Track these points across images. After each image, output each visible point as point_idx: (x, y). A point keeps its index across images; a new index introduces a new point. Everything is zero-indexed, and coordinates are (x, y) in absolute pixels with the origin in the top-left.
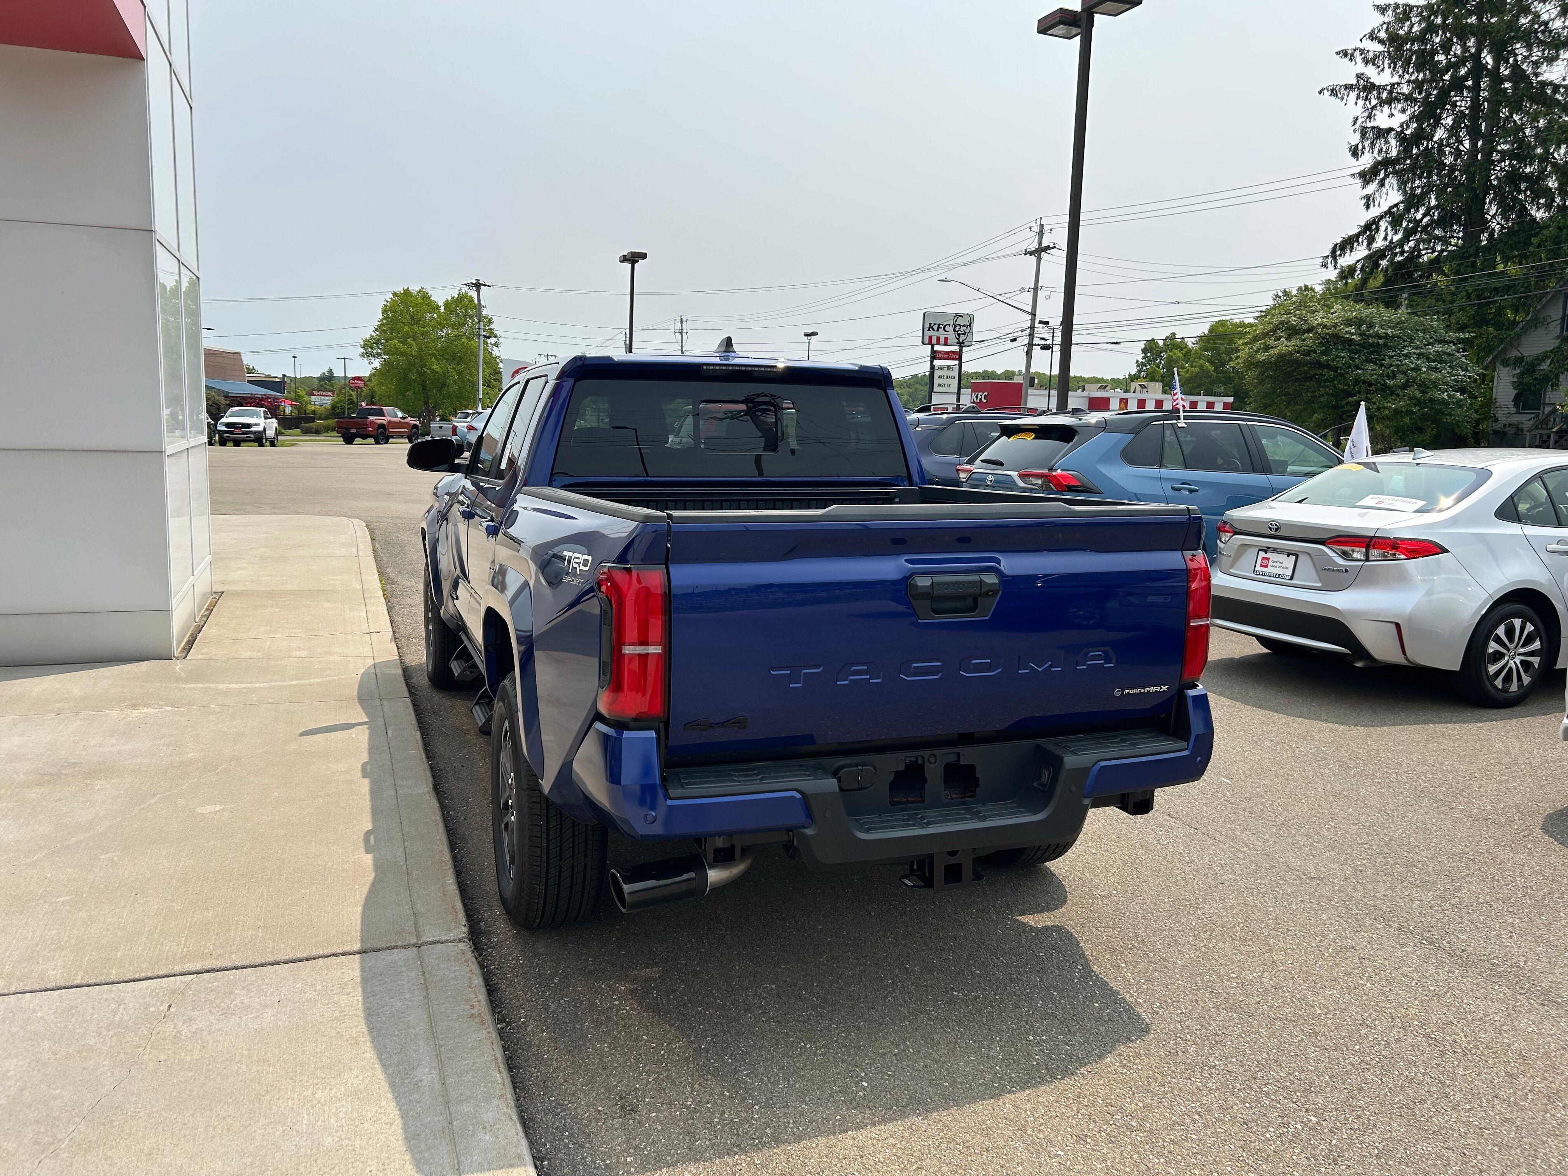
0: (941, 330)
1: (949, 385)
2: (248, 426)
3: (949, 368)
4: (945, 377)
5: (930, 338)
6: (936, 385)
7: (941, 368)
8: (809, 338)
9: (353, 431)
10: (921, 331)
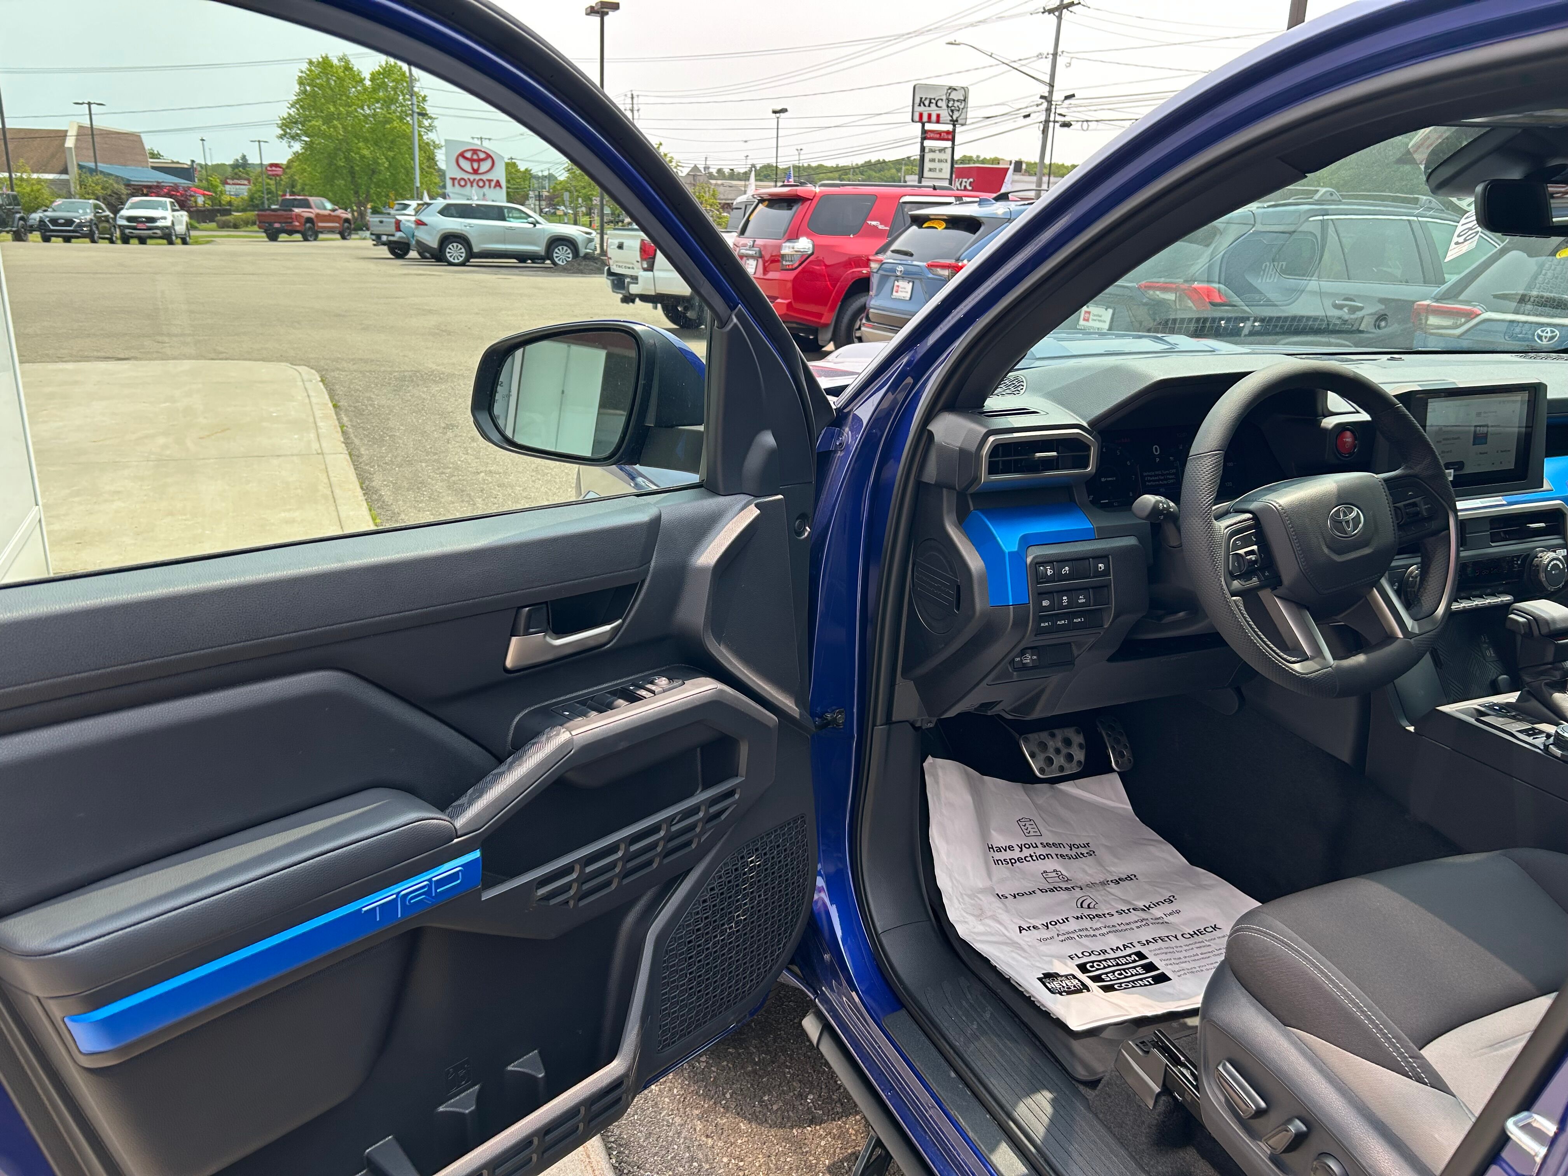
0: (933, 106)
1: (941, 170)
2: (152, 220)
3: (943, 150)
4: (937, 160)
5: (921, 115)
6: (926, 168)
7: (932, 151)
8: (778, 115)
9: (277, 225)
10: (911, 106)
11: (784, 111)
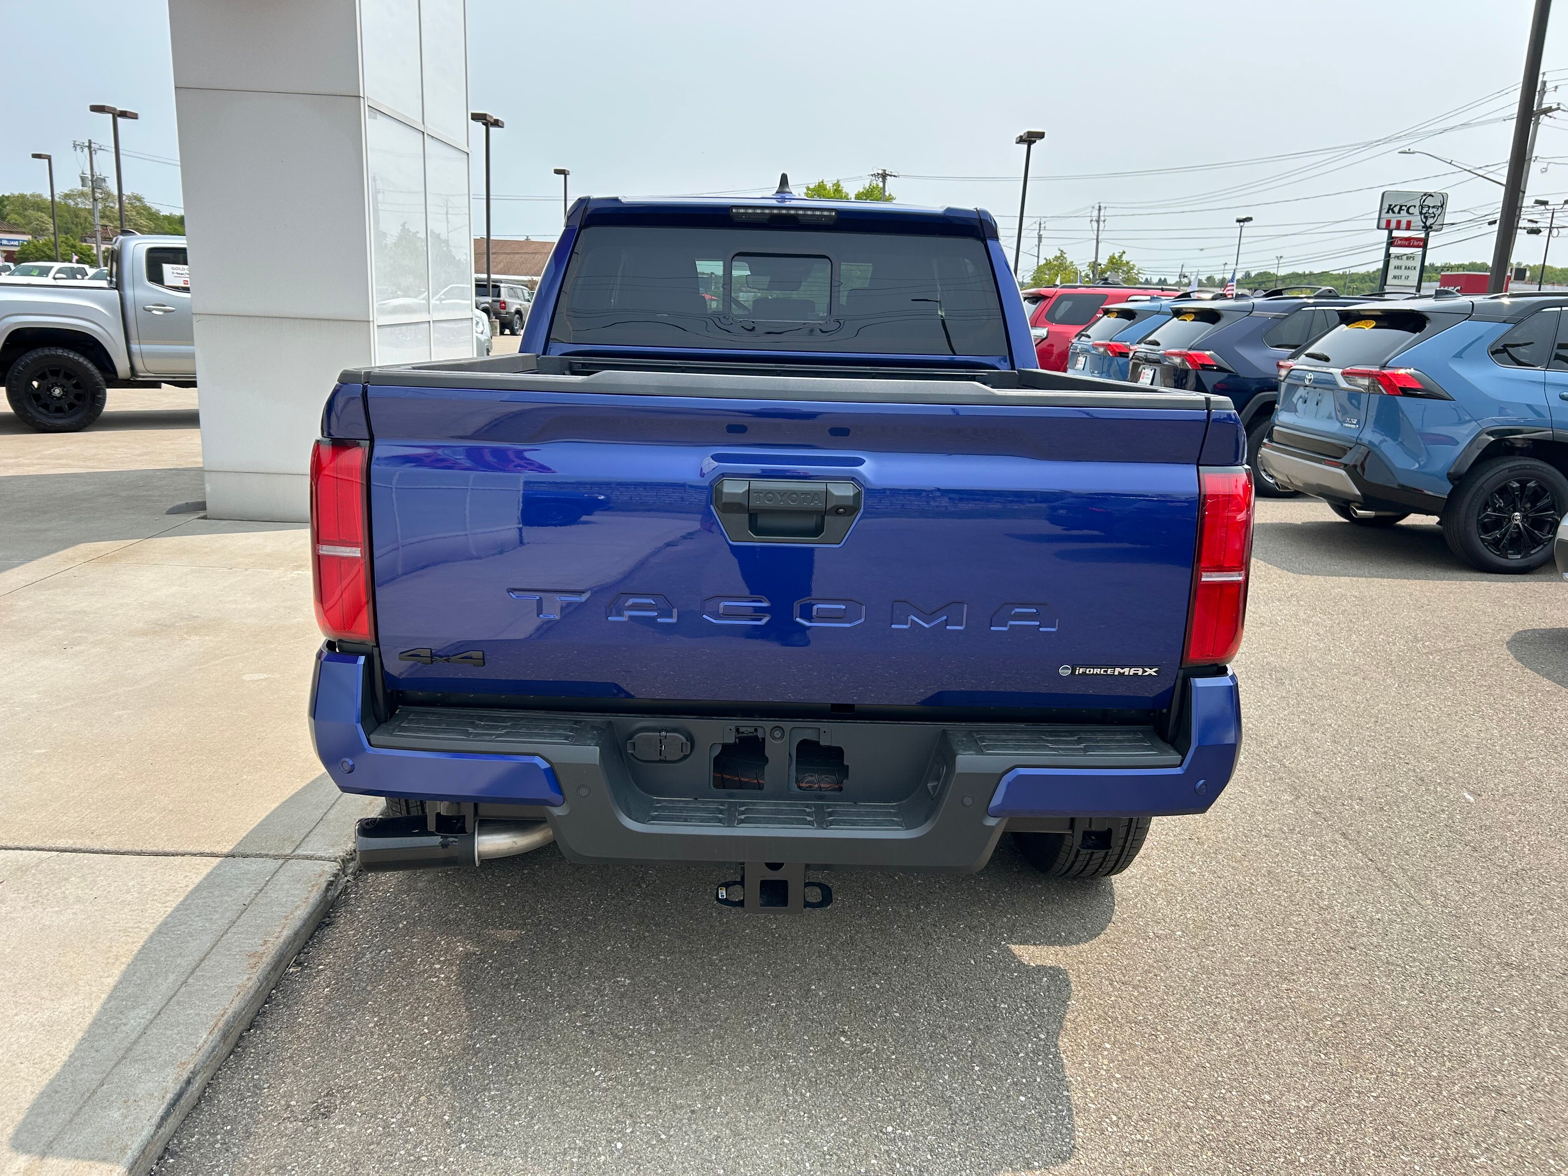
0: (1404, 213)
1: (1407, 278)
3: (1409, 257)
4: (1403, 268)
5: (1389, 221)
6: (1390, 277)
7: (1398, 257)
8: (1242, 224)
10: (1378, 213)
11: (1249, 219)
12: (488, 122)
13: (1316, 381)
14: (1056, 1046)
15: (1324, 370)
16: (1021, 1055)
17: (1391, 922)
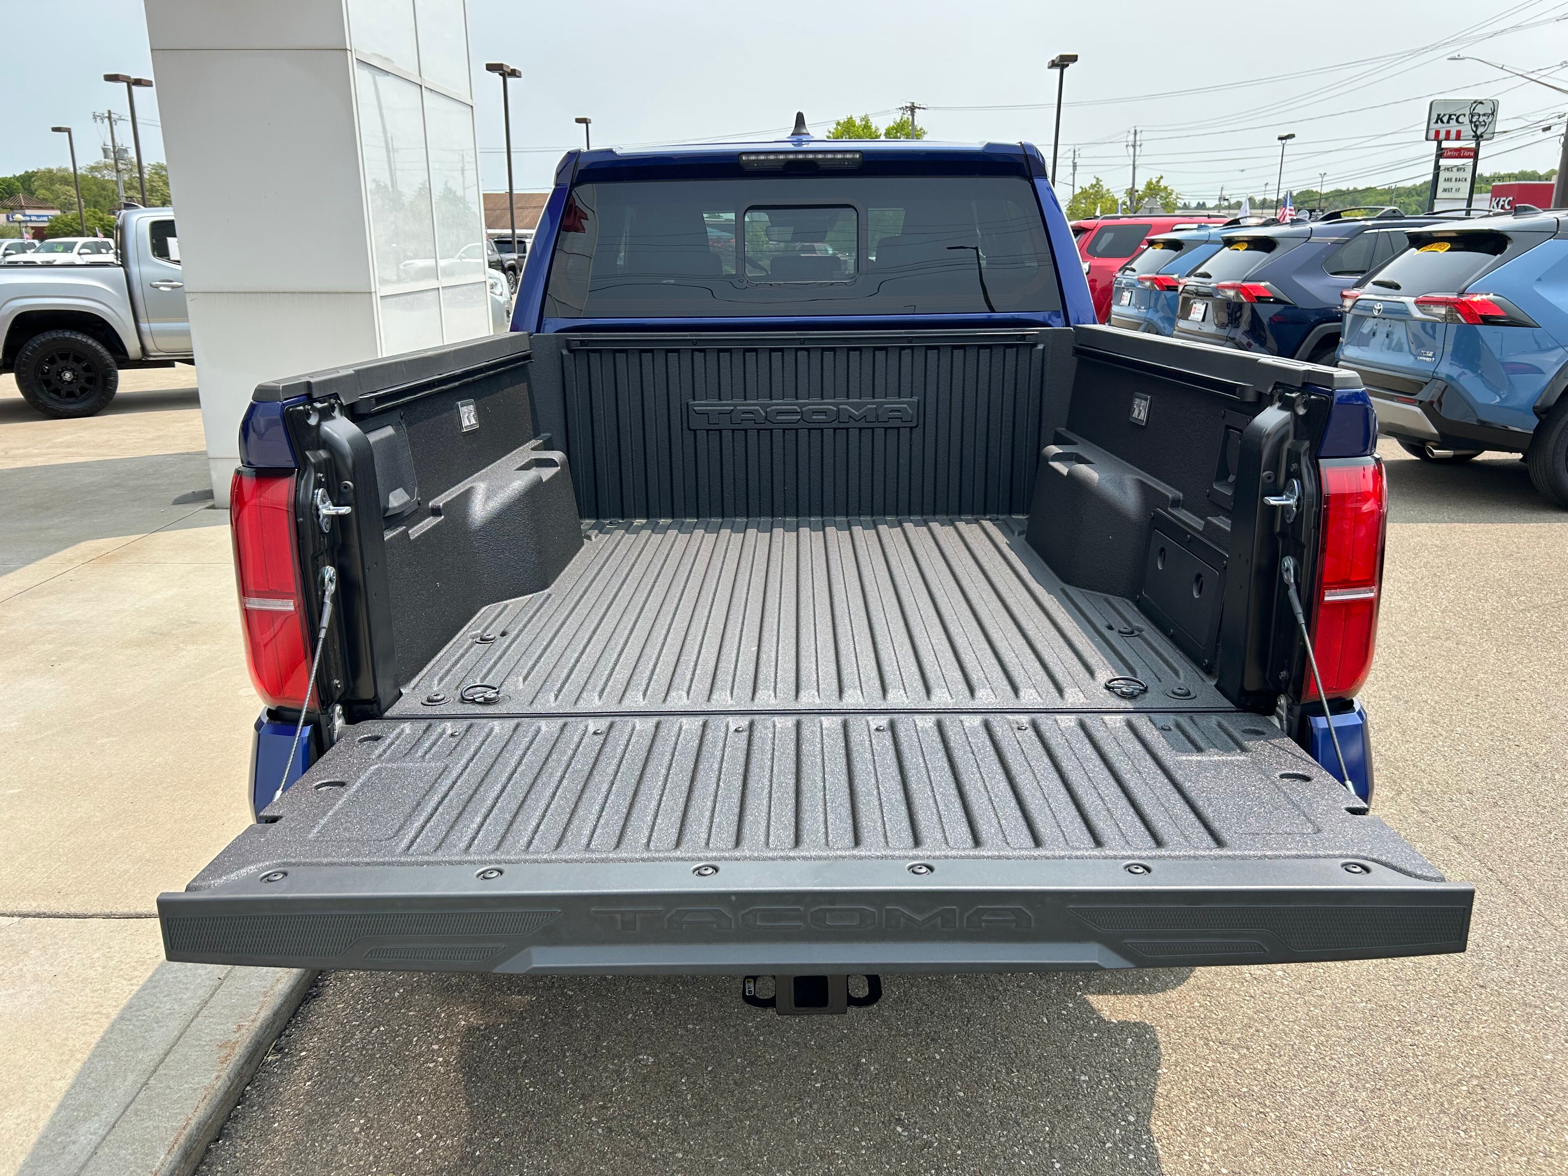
0: (1453, 122)
1: (1458, 189)
3: (1460, 169)
4: (1454, 180)
5: (1437, 133)
6: (1440, 190)
7: (1448, 169)
8: (1284, 141)
10: (1426, 124)
11: (1290, 136)
12: (505, 72)
13: (1385, 311)
14: (1149, 1131)
15: (1395, 299)
16: (1108, 1145)
17: (1523, 949)
